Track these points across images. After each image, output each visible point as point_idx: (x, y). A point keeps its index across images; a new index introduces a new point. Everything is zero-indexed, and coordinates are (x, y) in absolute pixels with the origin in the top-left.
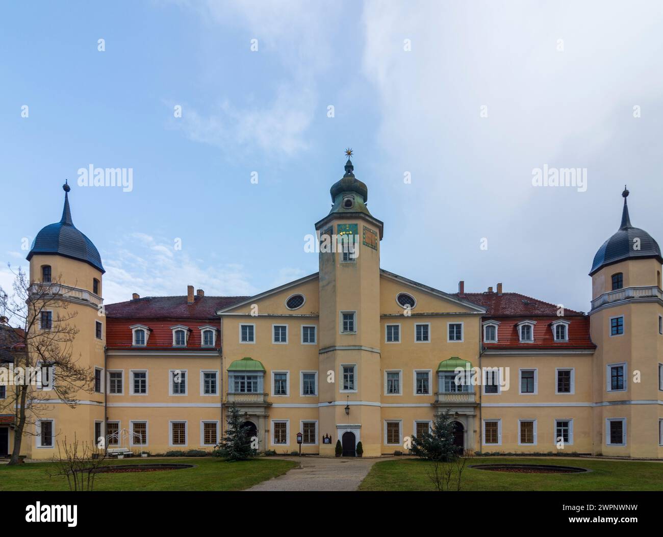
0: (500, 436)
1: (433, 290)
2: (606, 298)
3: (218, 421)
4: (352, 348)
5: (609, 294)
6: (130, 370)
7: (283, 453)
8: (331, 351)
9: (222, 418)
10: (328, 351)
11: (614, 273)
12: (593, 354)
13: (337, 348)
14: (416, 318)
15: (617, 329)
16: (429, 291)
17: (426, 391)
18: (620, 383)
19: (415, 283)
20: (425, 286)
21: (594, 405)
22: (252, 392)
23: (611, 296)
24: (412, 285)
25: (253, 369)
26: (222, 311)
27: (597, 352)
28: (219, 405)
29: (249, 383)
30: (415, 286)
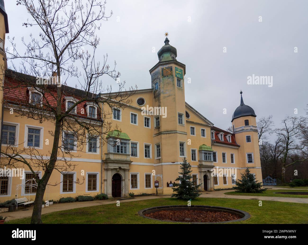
0: (218, 181)
1: (197, 112)
2: (243, 128)
3: (99, 173)
4: (184, 133)
5: (244, 127)
6: (26, 125)
7: (138, 194)
8: (172, 133)
9: (102, 171)
10: (170, 133)
11: (246, 120)
12: (238, 149)
13: (178, 132)
14: (190, 123)
15: (248, 140)
16: (195, 112)
17: (195, 160)
18: (251, 160)
19: (191, 107)
20: (194, 109)
21: (241, 168)
22: (124, 153)
23: (245, 128)
24: (189, 107)
25: (125, 138)
26: (103, 96)
27: (240, 148)
28: (100, 161)
29: (122, 147)
30: (190, 108)
